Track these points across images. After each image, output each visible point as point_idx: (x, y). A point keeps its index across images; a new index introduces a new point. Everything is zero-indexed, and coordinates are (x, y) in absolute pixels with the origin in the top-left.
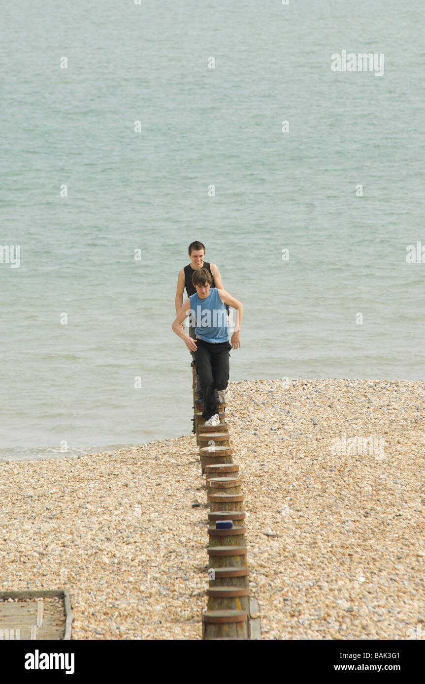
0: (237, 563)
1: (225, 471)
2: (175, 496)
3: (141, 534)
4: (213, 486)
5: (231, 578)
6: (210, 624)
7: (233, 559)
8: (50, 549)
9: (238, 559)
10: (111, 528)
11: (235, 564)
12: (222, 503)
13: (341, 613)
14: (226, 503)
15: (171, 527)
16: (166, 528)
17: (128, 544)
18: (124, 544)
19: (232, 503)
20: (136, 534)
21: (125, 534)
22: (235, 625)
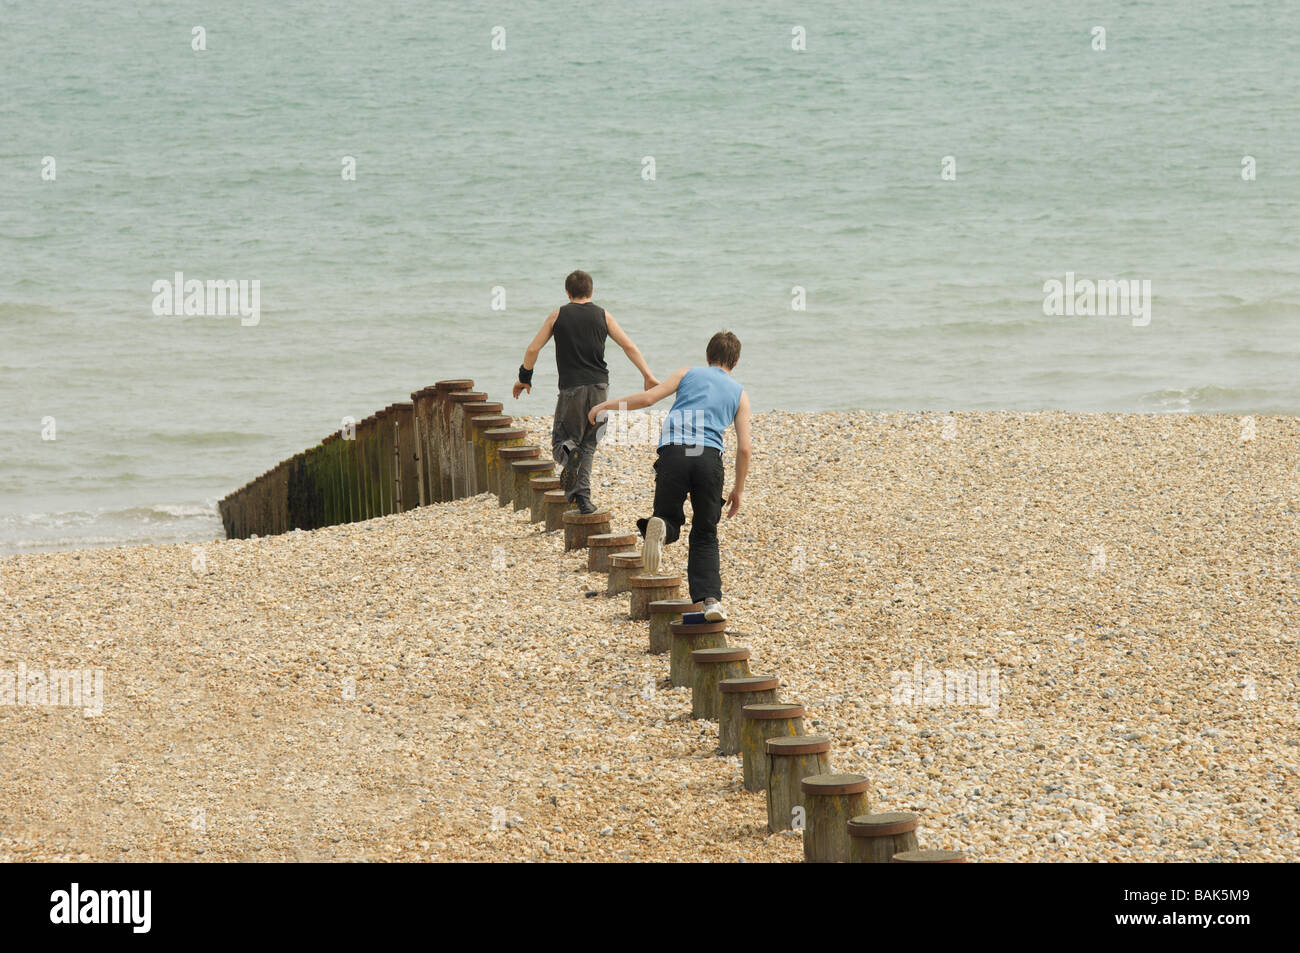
0: (737, 671)
1: (618, 544)
2: (548, 581)
3: (537, 636)
4: (619, 565)
5: (754, 693)
6: (780, 756)
7: (730, 666)
8: (408, 659)
9: (739, 666)
10: (487, 629)
11: (734, 674)
12: (651, 588)
13: (916, 740)
14: (656, 588)
15: (578, 625)
16: (571, 626)
17: (524, 650)
18: (518, 650)
19: (665, 588)
20: (530, 636)
21: (513, 636)
22: (815, 757)
